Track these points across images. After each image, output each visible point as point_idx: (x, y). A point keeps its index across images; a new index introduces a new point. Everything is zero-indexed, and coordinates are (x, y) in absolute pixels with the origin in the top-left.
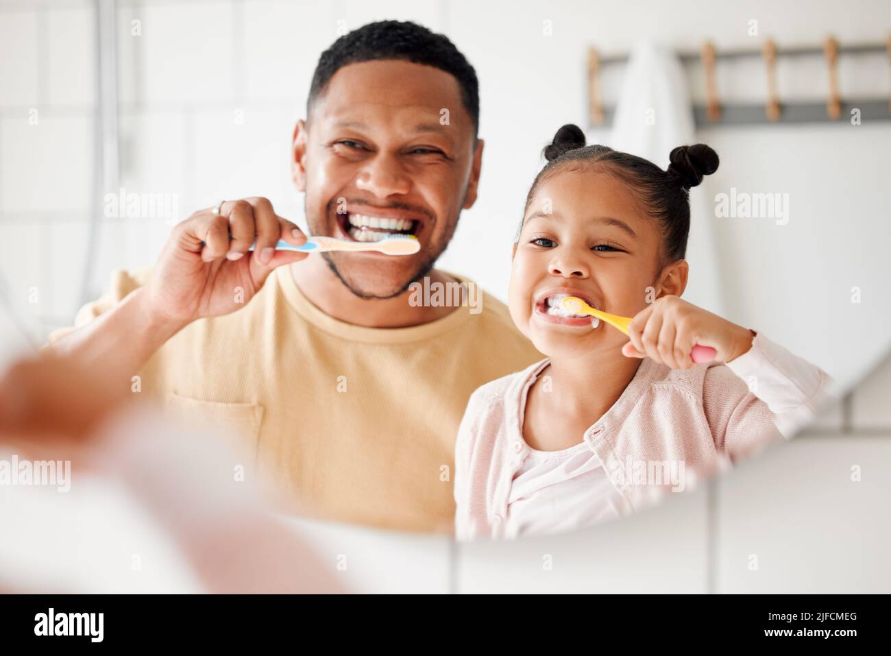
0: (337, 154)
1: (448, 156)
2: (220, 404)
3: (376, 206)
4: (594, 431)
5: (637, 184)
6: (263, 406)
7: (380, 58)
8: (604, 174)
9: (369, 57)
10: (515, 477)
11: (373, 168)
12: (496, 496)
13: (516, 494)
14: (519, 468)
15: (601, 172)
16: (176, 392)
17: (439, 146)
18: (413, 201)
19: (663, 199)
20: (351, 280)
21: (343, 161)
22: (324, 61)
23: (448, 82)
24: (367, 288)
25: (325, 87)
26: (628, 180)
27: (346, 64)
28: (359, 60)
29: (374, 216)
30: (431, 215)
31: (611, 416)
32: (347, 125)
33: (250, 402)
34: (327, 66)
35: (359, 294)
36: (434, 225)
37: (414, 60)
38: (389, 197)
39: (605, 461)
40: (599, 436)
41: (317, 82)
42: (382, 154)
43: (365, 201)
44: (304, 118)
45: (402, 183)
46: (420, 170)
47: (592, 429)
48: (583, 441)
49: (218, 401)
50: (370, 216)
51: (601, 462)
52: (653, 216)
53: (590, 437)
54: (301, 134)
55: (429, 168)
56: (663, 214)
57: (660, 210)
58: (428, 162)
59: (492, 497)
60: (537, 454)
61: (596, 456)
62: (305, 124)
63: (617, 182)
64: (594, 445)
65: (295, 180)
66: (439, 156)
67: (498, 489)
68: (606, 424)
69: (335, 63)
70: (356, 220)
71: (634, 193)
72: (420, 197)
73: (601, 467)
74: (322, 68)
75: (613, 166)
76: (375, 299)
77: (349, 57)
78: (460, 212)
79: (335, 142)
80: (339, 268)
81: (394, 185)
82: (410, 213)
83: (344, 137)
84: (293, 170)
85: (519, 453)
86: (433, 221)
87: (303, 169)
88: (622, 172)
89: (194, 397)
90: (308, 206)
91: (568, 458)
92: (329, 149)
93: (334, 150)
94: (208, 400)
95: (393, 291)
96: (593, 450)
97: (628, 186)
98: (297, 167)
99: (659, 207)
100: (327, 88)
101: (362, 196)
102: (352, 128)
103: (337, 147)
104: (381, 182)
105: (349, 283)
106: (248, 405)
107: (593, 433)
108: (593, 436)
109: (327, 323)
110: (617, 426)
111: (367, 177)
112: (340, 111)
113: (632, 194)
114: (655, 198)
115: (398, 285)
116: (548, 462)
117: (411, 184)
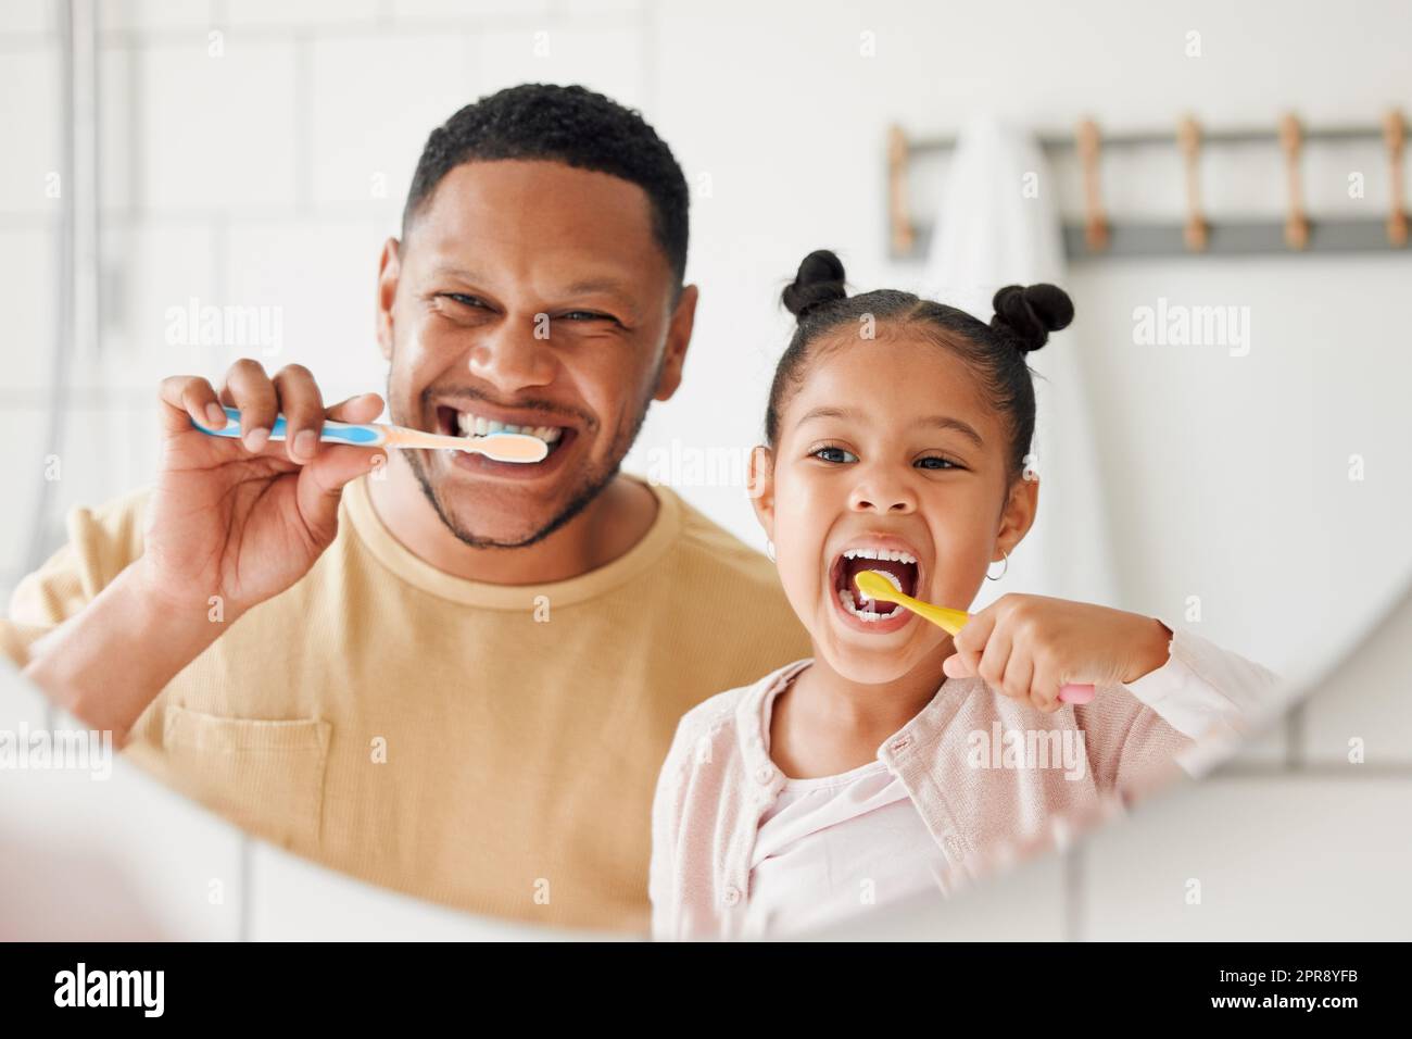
0: (439, 313)
1: (625, 325)
2: (257, 724)
3: (498, 404)
4: (896, 743)
5: (974, 358)
6: (331, 721)
7: (519, 157)
8: (927, 343)
9: (500, 154)
10: (762, 822)
11: (495, 340)
12: (730, 858)
13: (764, 847)
14: (770, 807)
15: (922, 341)
16: (183, 705)
17: (607, 310)
18: (562, 395)
19: (1008, 379)
20: (453, 515)
21: (451, 325)
22: (431, 150)
23: (630, 199)
24: (479, 530)
25: (429, 197)
26: (962, 352)
27: (464, 161)
28: (485, 158)
29: (494, 420)
30: (591, 420)
31: (924, 723)
32: (456, 273)
33: (307, 718)
34: (435, 160)
35: (468, 539)
36: (596, 434)
37: (574, 163)
38: (520, 390)
39: (916, 791)
40: (906, 751)
41: (419, 185)
42: (512, 320)
43: (480, 393)
44: (398, 236)
45: (542, 368)
46: (572, 346)
47: (892, 740)
48: (875, 760)
49: (254, 717)
50: (488, 420)
51: (908, 791)
52: (999, 409)
53: (889, 752)
54: (392, 264)
55: (590, 343)
56: (1011, 403)
57: (1007, 399)
58: (590, 334)
59: (723, 860)
60: (796, 784)
61: (900, 780)
62: (398, 246)
63: (947, 356)
64: (897, 765)
65: (380, 339)
66: (608, 325)
67: (733, 846)
68: (916, 734)
69: (447, 157)
70: (466, 422)
71: (973, 373)
72: (574, 389)
73: (907, 800)
74: (428, 163)
75: (936, 329)
76: (495, 547)
77: (470, 151)
78: (646, 406)
79: (438, 294)
80: (438, 493)
81: (530, 371)
82: (555, 416)
83: (453, 289)
84: (379, 322)
85: (768, 783)
86: (593, 428)
87: (391, 322)
88: (951, 338)
89: (216, 714)
90: (391, 392)
91: (849, 784)
92: (427, 303)
93: (434, 306)
94: (238, 717)
95: (522, 536)
96: (893, 771)
97: (964, 363)
98: (384, 317)
99: (1006, 393)
100: (431, 200)
101: (477, 386)
102: (463, 279)
103: (440, 303)
104: (510, 367)
105: (450, 519)
106: (305, 722)
107: (893, 746)
108: (894, 752)
109: (432, 579)
110: (935, 735)
111: (485, 356)
112: (447, 246)
113: (971, 376)
114: (999, 378)
115: (531, 528)
116: (816, 794)
117: (557, 368)
